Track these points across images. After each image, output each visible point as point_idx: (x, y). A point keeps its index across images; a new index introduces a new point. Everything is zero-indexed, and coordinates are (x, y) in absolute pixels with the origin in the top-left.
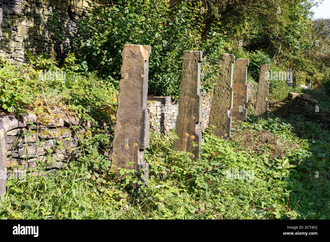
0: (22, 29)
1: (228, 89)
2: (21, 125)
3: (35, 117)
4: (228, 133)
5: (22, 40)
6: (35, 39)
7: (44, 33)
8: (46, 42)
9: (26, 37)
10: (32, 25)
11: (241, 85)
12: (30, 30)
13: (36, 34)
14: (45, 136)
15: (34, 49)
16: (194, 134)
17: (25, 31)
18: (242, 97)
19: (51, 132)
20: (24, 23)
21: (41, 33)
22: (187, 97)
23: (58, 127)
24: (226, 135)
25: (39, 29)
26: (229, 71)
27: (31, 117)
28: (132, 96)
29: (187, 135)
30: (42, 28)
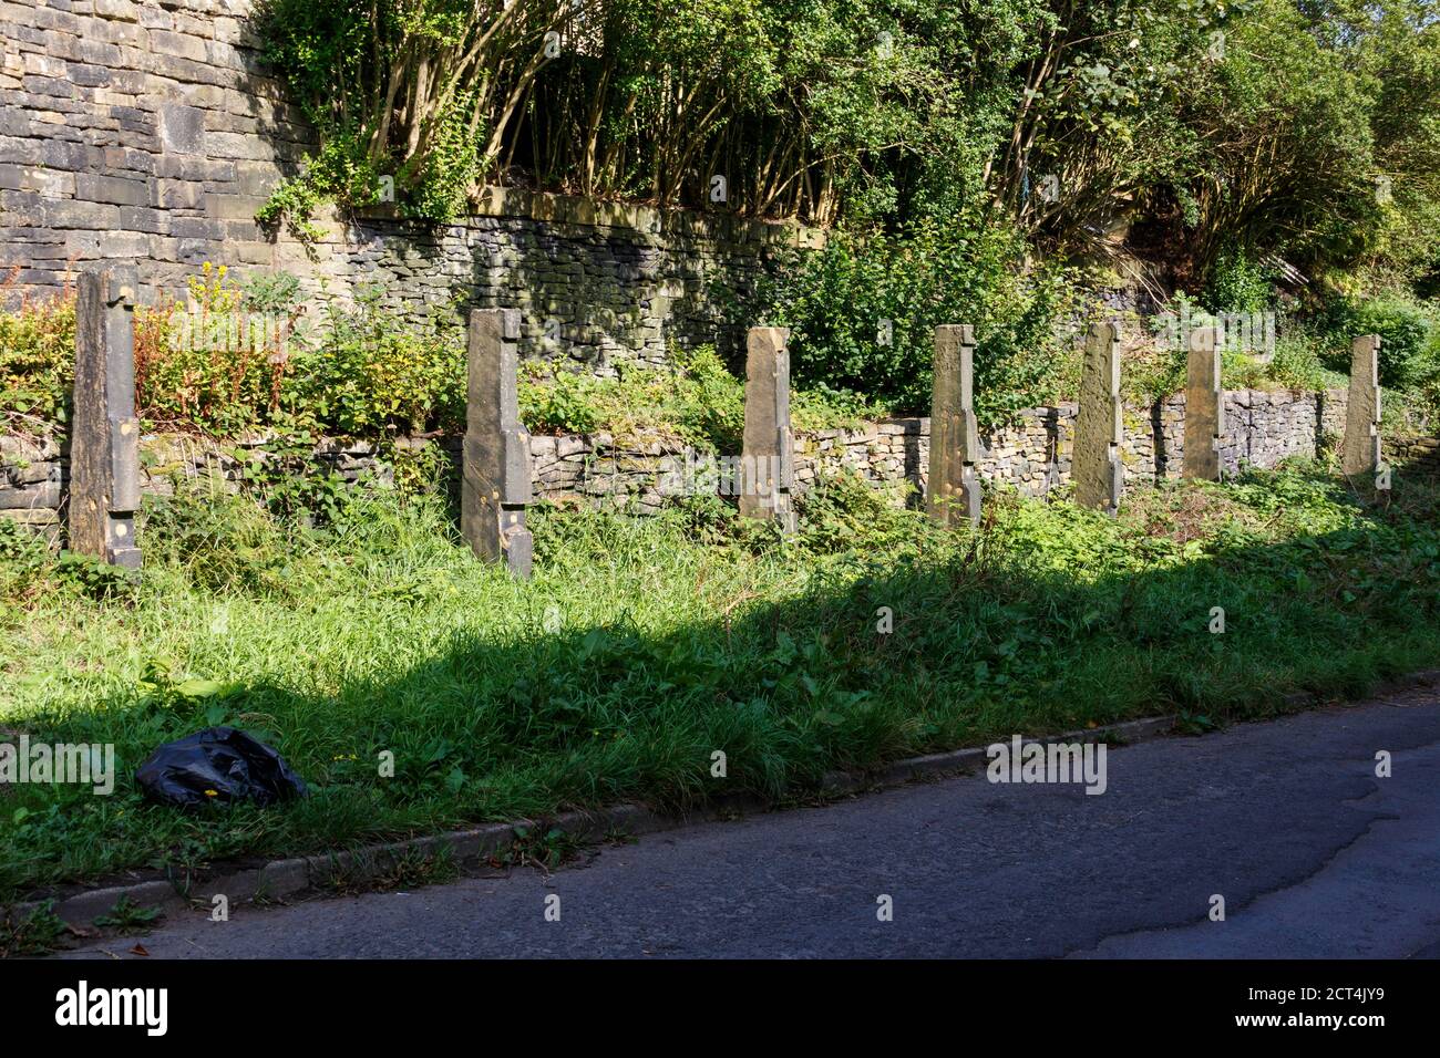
0: (661, 302)
1: (1106, 400)
2: (588, 448)
3: (610, 439)
4: (1111, 496)
5: (660, 325)
6: (688, 320)
7: (706, 307)
8: (713, 323)
9: (668, 316)
10: (680, 293)
11: (1205, 392)
12: (676, 303)
13: (689, 309)
14: (628, 467)
15: (686, 339)
16: (961, 485)
17: (667, 304)
18: (1209, 422)
19: (637, 462)
20: (663, 292)
21: (700, 307)
22: (945, 415)
23: (648, 456)
24: (1107, 502)
25: (695, 300)
26: (1107, 359)
27: (605, 438)
28: (763, 406)
29: (949, 486)
30: (702, 297)
